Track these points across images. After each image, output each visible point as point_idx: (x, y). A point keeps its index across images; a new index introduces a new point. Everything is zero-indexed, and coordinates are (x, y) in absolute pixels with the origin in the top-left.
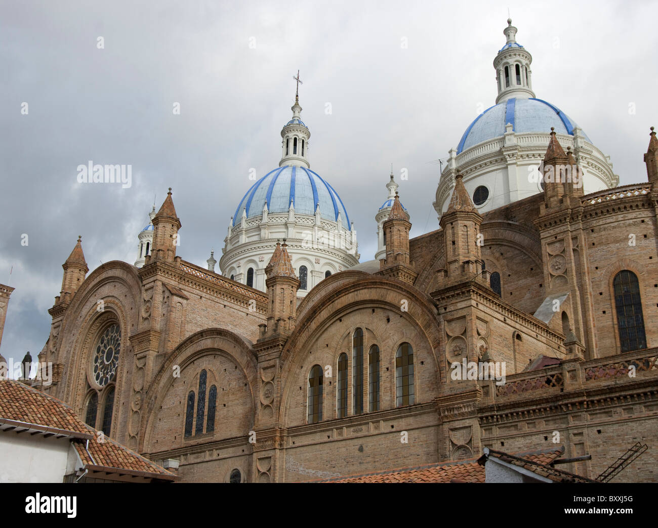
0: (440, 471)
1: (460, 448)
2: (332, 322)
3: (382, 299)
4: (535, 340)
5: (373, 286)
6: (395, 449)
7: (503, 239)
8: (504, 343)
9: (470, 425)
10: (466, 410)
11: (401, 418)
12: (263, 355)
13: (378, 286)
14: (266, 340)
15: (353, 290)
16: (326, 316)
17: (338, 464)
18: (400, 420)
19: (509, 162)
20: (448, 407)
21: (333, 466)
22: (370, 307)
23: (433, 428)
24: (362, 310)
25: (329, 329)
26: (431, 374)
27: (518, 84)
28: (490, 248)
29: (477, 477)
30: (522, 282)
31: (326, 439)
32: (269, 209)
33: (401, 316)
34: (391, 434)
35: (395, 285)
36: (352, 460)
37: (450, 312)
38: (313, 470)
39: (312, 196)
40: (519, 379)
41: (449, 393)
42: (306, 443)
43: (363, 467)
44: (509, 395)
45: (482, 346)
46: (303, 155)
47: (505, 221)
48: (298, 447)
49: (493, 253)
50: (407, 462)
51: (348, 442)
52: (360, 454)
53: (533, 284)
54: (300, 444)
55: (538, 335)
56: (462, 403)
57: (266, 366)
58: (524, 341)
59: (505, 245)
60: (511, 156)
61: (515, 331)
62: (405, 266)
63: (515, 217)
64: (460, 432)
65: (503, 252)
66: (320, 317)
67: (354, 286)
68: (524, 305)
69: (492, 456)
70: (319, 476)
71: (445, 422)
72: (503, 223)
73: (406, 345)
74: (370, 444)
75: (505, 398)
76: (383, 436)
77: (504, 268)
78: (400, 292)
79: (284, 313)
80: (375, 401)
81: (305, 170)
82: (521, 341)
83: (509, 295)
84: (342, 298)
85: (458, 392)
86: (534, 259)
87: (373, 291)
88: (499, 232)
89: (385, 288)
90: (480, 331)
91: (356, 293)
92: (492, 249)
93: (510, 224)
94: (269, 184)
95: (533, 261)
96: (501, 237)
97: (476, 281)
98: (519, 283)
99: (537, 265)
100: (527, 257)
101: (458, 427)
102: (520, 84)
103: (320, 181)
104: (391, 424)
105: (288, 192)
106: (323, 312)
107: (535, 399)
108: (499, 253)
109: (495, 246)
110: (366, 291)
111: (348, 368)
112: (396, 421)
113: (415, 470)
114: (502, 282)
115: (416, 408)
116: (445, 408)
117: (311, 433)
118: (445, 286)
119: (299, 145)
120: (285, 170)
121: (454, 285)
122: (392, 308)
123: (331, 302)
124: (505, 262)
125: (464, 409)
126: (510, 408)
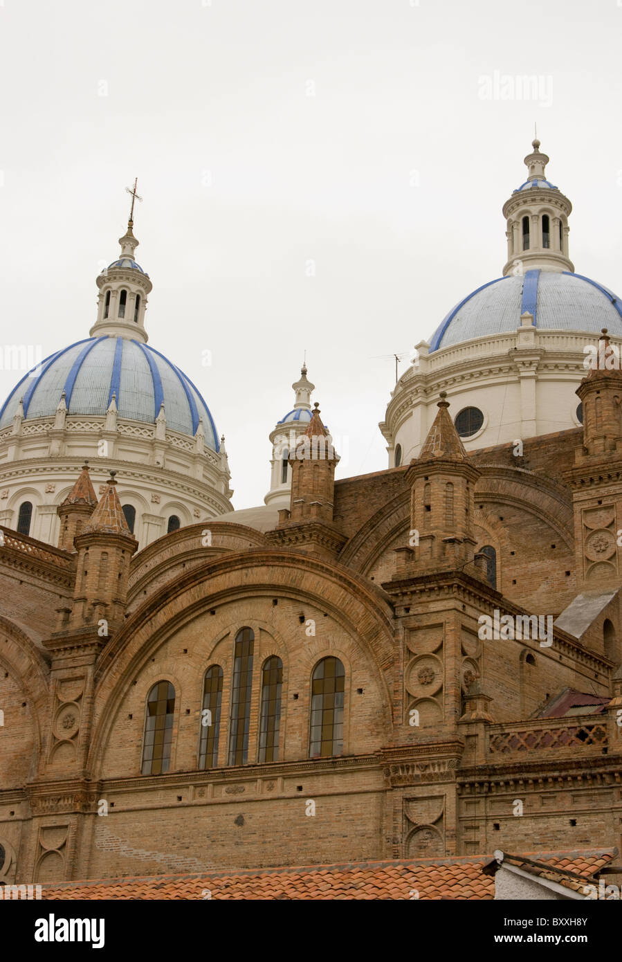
0: (403, 874)
1: (422, 829)
2: (197, 614)
3: (293, 585)
4: (557, 665)
5: (277, 563)
6: (303, 824)
7: (505, 496)
8: (506, 668)
9: (441, 794)
10: (436, 771)
11: (317, 775)
12: (62, 659)
13: (287, 564)
14: (69, 635)
15: (240, 566)
16: (186, 605)
17: (195, 842)
18: (315, 778)
19: (523, 374)
20: (405, 764)
21: (187, 845)
22: (270, 596)
23: (374, 795)
24: (256, 600)
25: (192, 625)
26: (375, 710)
27: (544, 247)
28: (481, 507)
29: (472, 889)
30: (535, 565)
31: (175, 802)
32: (68, 408)
33: (326, 615)
34: (296, 800)
35: (318, 565)
36: (222, 838)
37: (415, 615)
38: (147, 851)
39: (152, 391)
40: (531, 729)
41: (407, 742)
42: (137, 806)
43: (243, 849)
44: (512, 752)
45: (469, 673)
46: (136, 320)
47: (511, 467)
48: (120, 812)
49: (485, 516)
50: (324, 845)
51: (216, 808)
52: (237, 828)
53: (554, 570)
54: (125, 807)
55: (563, 657)
56: (430, 759)
57: (66, 676)
58: (539, 665)
59: (507, 505)
60: (527, 365)
61: (525, 650)
62: (325, 524)
63: (528, 462)
64: (424, 804)
65: (502, 514)
66: (175, 604)
67: (241, 560)
68: (537, 602)
69: (508, 863)
70: (158, 861)
71: (398, 787)
72: (509, 470)
73: (333, 661)
74: (258, 815)
75: (505, 757)
76: (282, 803)
77: (503, 540)
78: (328, 576)
79: (106, 593)
80: (270, 745)
81: (140, 346)
82: (534, 665)
83: (511, 584)
84: (219, 578)
85: (423, 743)
86: (558, 531)
87: (278, 570)
88: (499, 483)
89: (298, 568)
90: (466, 648)
91: (244, 571)
92: (484, 509)
93: (520, 473)
94: (72, 365)
95: (557, 533)
96: (501, 492)
97: (464, 571)
98: (530, 566)
99: (563, 540)
100: (546, 526)
101: (421, 796)
102: (548, 247)
103: (167, 366)
104: (299, 784)
105: (107, 382)
106: (180, 597)
107: (558, 762)
108: (497, 517)
109: (489, 506)
110: (264, 569)
111: (224, 691)
112: (308, 779)
113: (359, 869)
114: (498, 563)
115: (346, 761)
116: (399, 765)
117: (146, 790)
118: (409, 574)
119: (130, 303)
120: (100, 344)
121: (425, 574)
122: (309, 601)
123: (197, 582)
124: (507, 531)
125: (431, 768)
126: (514, 773)
